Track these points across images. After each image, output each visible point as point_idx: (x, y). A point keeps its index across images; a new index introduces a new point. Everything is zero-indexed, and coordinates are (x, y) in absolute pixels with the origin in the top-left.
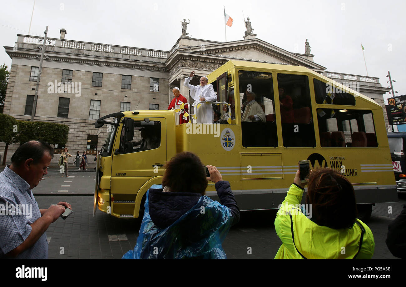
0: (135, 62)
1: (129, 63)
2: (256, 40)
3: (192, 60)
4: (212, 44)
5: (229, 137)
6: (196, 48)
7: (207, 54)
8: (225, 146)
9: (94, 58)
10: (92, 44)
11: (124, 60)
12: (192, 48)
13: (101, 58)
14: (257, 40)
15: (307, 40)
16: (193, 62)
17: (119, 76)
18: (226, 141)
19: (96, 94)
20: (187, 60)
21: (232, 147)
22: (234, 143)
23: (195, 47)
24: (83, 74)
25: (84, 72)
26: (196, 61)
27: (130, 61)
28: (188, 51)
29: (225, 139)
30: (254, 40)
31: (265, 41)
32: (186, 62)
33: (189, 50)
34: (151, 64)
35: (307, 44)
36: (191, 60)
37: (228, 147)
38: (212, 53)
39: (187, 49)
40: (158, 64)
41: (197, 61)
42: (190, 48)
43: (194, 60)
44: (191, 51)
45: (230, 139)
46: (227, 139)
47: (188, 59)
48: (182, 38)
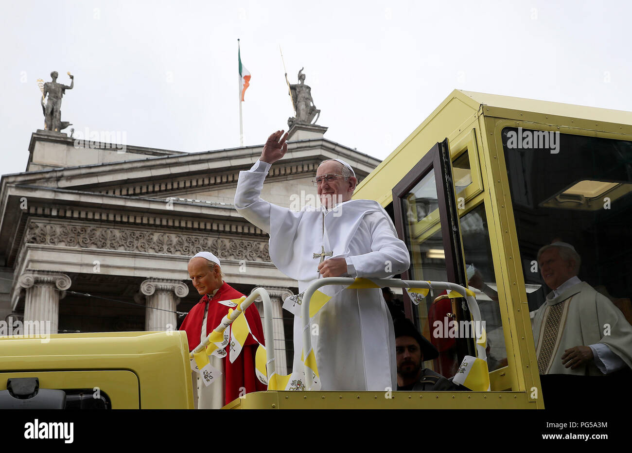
2: (320, 143)
3: (72, 218)
4: (148, 160)
6: (84, 171)
7: (134, 194)
12: (66, 173)
14: (325, 144)
16: (79, 225)
20: (50, 216)
23: (79, 168)
26: (86, 219)
28: (52, 185)
30: (312, 144)
31: (352, 148)
32: (48, 227)
33: (58, 179)
36: (68, 218)
38: (154, 192)
39: (48, 176)
41: (94, 220)
42: (59, 174)
43: (79, 219)
44: (63, 184)
47: (54, 213)
48: (40, 140)
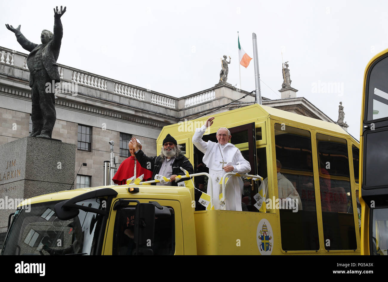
0: (142, 112)
1: (133, 113)
2: (300, 98)
5: (266, 234)
8: (262, 249)
9: (86, 99)
10: (74, 71)
11: (129, 107)
13: (96, 101)
14: (303, 99)
15: (341, 103)
17: (115, 134)
18: (263, 241)
19: (85, 165)
21: (270, 250)
22: (272, 245)
24: (63, 127)
25: (65, 123)
27: (136, 111)
29: (262, 238)
34: (162, 117)
35: (341, 108)
37: (266, 251)
40: (171, 119)
45: (268, 238)
46: (264, 237)
48: (225, 86)
